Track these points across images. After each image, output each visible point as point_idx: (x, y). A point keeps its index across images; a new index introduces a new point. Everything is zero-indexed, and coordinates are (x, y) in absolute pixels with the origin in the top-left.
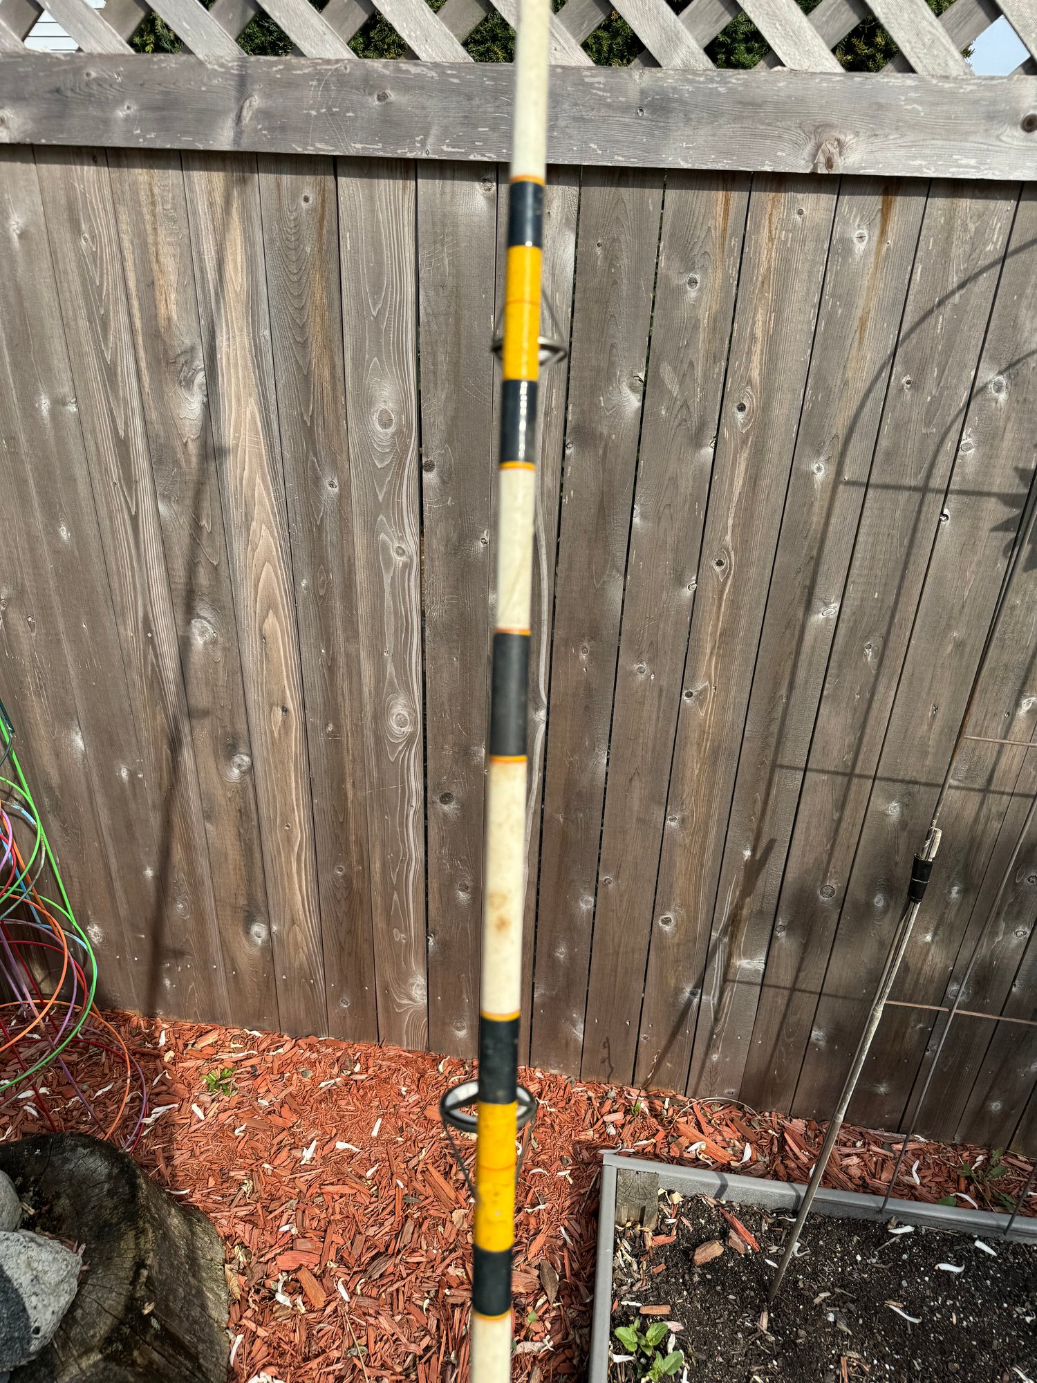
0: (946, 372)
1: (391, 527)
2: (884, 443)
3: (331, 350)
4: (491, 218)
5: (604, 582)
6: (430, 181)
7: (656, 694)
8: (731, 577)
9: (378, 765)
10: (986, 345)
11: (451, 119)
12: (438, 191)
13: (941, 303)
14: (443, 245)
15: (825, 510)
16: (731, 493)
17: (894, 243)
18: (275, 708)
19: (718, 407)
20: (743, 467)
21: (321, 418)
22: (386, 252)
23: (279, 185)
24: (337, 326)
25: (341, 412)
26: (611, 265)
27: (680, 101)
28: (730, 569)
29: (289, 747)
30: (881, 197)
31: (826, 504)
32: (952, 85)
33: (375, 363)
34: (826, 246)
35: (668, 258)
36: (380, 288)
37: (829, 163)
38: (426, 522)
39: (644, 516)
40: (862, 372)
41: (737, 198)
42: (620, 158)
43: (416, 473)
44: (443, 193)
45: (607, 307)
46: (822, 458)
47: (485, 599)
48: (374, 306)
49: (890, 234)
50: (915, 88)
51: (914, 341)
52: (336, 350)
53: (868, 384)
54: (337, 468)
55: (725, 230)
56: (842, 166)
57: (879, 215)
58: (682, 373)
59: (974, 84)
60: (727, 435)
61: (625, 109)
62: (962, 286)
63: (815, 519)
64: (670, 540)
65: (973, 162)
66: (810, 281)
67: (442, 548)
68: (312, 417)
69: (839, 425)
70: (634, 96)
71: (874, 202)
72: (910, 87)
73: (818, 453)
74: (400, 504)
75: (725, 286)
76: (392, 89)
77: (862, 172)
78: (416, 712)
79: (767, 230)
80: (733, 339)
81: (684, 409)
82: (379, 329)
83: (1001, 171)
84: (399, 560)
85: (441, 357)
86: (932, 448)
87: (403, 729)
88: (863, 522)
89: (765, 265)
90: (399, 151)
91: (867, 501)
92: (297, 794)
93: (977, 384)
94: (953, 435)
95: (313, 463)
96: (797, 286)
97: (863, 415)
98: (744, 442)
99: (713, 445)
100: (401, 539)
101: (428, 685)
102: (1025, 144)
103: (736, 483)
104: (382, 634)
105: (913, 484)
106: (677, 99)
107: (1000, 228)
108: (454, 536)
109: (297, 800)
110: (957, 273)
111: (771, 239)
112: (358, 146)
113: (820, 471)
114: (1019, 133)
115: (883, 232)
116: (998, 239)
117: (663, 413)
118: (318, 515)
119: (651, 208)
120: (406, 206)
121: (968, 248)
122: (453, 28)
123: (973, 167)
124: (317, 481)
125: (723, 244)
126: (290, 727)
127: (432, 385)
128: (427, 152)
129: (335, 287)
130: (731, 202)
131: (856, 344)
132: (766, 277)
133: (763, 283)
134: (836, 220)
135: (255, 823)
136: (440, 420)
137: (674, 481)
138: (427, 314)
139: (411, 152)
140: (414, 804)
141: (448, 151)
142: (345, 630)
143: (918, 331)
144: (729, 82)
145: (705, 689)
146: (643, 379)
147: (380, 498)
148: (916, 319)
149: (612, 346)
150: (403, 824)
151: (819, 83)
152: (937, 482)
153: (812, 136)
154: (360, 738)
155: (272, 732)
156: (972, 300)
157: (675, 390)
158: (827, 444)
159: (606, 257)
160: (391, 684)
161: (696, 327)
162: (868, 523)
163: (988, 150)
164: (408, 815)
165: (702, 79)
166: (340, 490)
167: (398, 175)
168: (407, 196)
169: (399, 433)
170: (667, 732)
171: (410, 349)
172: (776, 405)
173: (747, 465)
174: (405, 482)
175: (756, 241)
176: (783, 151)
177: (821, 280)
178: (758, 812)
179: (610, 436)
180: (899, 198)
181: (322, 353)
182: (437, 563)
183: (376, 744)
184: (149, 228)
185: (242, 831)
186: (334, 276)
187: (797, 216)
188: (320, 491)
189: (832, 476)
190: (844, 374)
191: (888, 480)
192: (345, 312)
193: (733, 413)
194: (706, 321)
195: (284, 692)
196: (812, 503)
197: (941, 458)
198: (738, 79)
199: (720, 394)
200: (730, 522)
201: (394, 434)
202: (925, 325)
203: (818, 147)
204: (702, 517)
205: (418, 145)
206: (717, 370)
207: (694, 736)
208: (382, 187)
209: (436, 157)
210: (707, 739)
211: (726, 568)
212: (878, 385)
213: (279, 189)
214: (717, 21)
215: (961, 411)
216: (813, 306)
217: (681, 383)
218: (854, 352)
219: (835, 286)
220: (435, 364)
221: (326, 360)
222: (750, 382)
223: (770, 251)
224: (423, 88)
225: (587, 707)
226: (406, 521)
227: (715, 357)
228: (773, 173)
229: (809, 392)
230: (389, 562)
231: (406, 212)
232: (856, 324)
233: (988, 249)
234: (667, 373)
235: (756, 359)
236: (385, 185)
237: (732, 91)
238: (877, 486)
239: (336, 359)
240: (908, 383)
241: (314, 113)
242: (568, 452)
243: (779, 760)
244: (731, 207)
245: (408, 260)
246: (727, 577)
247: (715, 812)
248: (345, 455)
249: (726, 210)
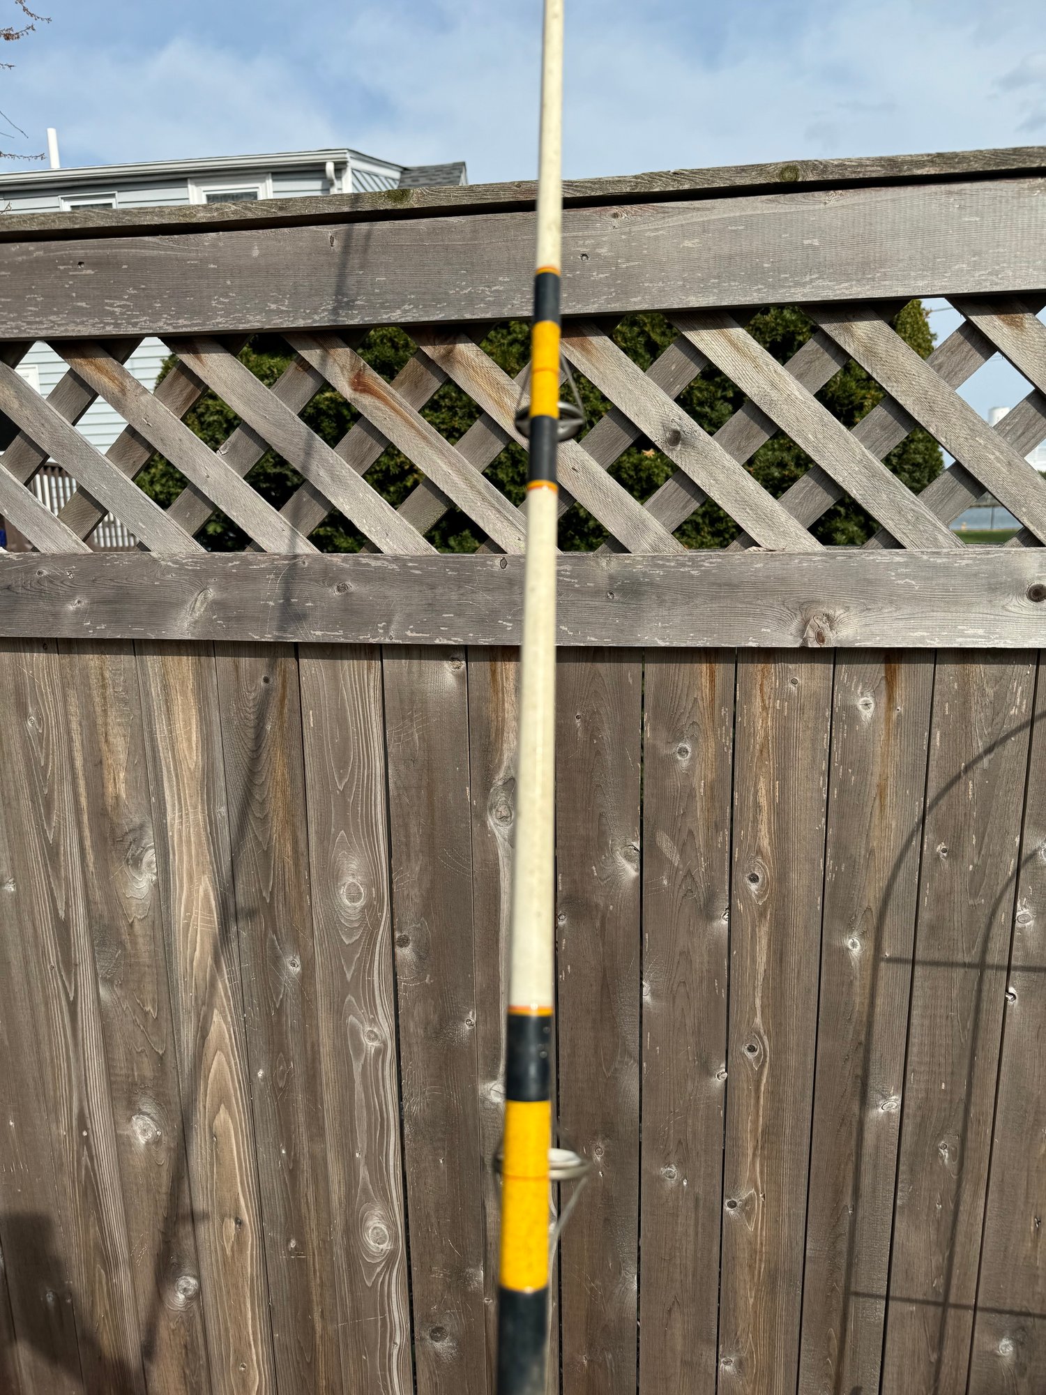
0: (986, 838)
1: (361, 1008)
2: (925, 916)
3: (293, 825)
4: (462, 694)
5: (616, 1069)
6: (396, 661)
7: (691, 1204)
8: (767, 1065)
9: (352, 1292)
10: (1028, 811)
11: (414, 607)
12: (405, 670)
13: (967, 769)
14: (412, 721)
15: (867, 991)
16: (754, 971)
17: (905, 710)
18: (226, 1220)
19: (727, 877)
20: (764, 942)
21: (282, 894)
22: (352, 729)
23: (237, 668)
24: (300, 801)
25: (304, 887)
26: (592, 737)
27: (651, 584)
28: (765, 1056)
29: (244, 1267)
30: (883, 665)
31: (868, 982)
32: (944, 560)
33: (342, 836)
34: (828, 713)
35: (654, 729)
36: (346, 763)
37: (820, 637)
38: (402, 1003)
39: (654, 994)
40: (889, 840)
41: (723, 670)
42: (593, 639)
43: (390, 947)
44: (410, 672)
45: (592, 777)
46: (855, 933)
47: (475, 1090)
48: (341, 779)
49: (898, 700)
50: (906, 565)
51: (944, 808)
52: (298, 824)
53: (898, 852)
54: (299, 946)
55: (713, 700)
56: (834, 639)
57: (884, 682)
58: (681, 843)
59: (968, 559)
60: (741, 907)
61: (596, 593)
62: (989, 750)
63: (858, 1000)
64: (689, 1022)
65: (981, 632)
66: (814, 749)
67: (421, 1032)
68: (272, 893)
69: (871, 895)
70: (603, 582)
71: (877, 670)
72: (899, 563)
73: (850, 927)
74: (371, 983)
75: (720, 754)
76: (353, 580)
77: (857, 645)
78: (396, 1225)
79: (759, 699)
80: (735, 808)
81: (689, 880)
82: (346, 803)
83: (1012, 640)
84: (371, 1046)
85: (414, 829)
86: (983, 921)
87: (381, 1246)
88: (914, 1002)
89: (762, 733)
90: (361, 637)
91: (916, 980)
92: (254, 1326)
93: (1024, 851)
94: (1006, 905)
95: (273, 941)
96: (800, 754)
97: (896, 886)
98: (762, 914)
99: (726, 917)
100: (374, 1021)
101: (410, 1193)
102: (1035, 613)
103: (759, 960)
104: (353, 1131)
105: (967, 960)
106: (648, 582)
107: (1022, 692)
108: (434, 1018)
109: (254, 1333)
110: (981, 738)
111: (765, 708)
112: (318, 633)
113: (855, 946)
114: (1026, 602)
115: (891, 699)
116: (1021, 703)
117: (665, 882)
118: (277, 998)
119: (631, 681)
120: (372, 684)
121: (989, 712)
122: (414, 522)
123: (981, 637)
124: (277, 960)
125: (713, 714)
126: (246, 1243)
127: (404, 857)
128: (391, 638)
129: (297, 763)
130: (717, 674)
131: (877, 812)
132: (764, 747)
133: (761, 751)
134: (836, 688)
135: (203, 1362)
136: (415, 892)
137: (685, 954)
138: (397, 788)
139: (373, 637)
140: (398, 1341)
141: (412, 636)
142: (309, 1127)
143: (946, 798)
144: (702, 566)
145: (751, 1199)
146: (638, 848)
147: (349, 976)
148: (943, 785)
149: (601, 815)
150: (385, 1367)
151: (800, 563)
152: (996, 956)
153: (798, 612)
154: (329, 1257)
155: (223, 1249)
156: (1003, 765)
157: (676, 860)
158: (859, 918)
159: (586, 729)
160: (365, 1191)
161: (692, 795)
162: (920, 1003)
163: (995, 620)
164: (390, 1355)
165: (673, 564)
166: (303, 969)
167: (363, 656)
168: (372, 676)
169: (368, 906)
170: (710, 1251)
171: (380, 821)
172: (794, 876)
173: (769, 940)
174: (377, 958)
175: (749, 710)
176: (767, 627)
177: (826, 747)
178: (835, 1352)
179: (607, 907)
180: (903, 666)
181: (284, 829)
182: (415, 1049)
183: (349, 1266)
184: (98, 710)
185: (188, 1372)
186: (296, 753)
187: (791, 686)
188: (279, 971)
189: (870, 953)
190: (868, 843)
191: (937, 956)
192: (308, 787)
193: (745, 884)
194: (702, 790)
195: (237, 1200)
196: (851, 981)
197: (995, 930)
198: (711, 563)
199: (727, 864)
200: (758, 1002)
201: (363, 908)
202: (954, 790)
203: (806, 623)
204: (724, 995)
205: (381, 631)
206: (720, 839)
207: (743, 1255)
208: (346, 667)
209: (401, 642)
210: (760, 1260)
211: (760, 1054)
212: (910, 854)
213: (237, 671)
214: (684, 507)
215: (1010, 880)
216: (822, 773)
217: (682, 852)
218: (876, 820)
219: (843, 753)
220: (407, 836)
221: (288, 835)
222: (759, 852)
223: (765, 720)
224: (383, 579)
225: (606, 1220)
226: (378, 1001)
227: (716, 825)
228: (759, 649)
229: (830, 863)
230: (359, 1047)
231: (372, 691)
232: (874, 791)
233: (1012, 712)
234: (665, 843)
235: (763, 829)
236: (349, 666)
237: (707, 572)
238: (925, 963)
239: (299, 833)
240: (944, 851)
241: (271, 603)
242: (561, 923)
243: (853, 1285)
244: (717, 678)
245: (375, 735)
246: (763, 1066)
247: (780, 1353)
248: (308, 932)
249: (712, 681)
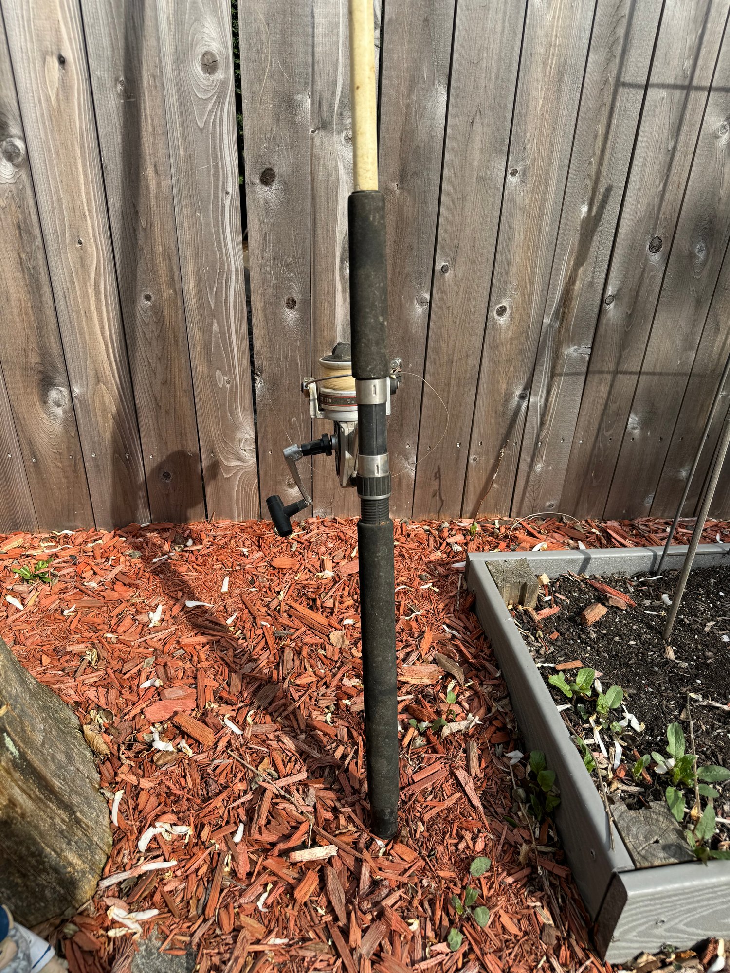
9: (184, 137)
18: (48, 58)
29: (71, 120)
87: (212, 77)
92: (87, 193)
109: (89, 202)
126: (71, 87)
135: (38, 242)
140: (230, 190)
150: (219, 222)
154: (159, 96)
155: (48, 99)
164: (223, 207)
170: (512, 49)
178: (598, 152)
183: (180, 104)
185: (24, 257)
195: (58, 31)
207: (540, 50)
210: (553, 55)
225: (426, 20)
243: (623, 76)
247: (556, 156)
